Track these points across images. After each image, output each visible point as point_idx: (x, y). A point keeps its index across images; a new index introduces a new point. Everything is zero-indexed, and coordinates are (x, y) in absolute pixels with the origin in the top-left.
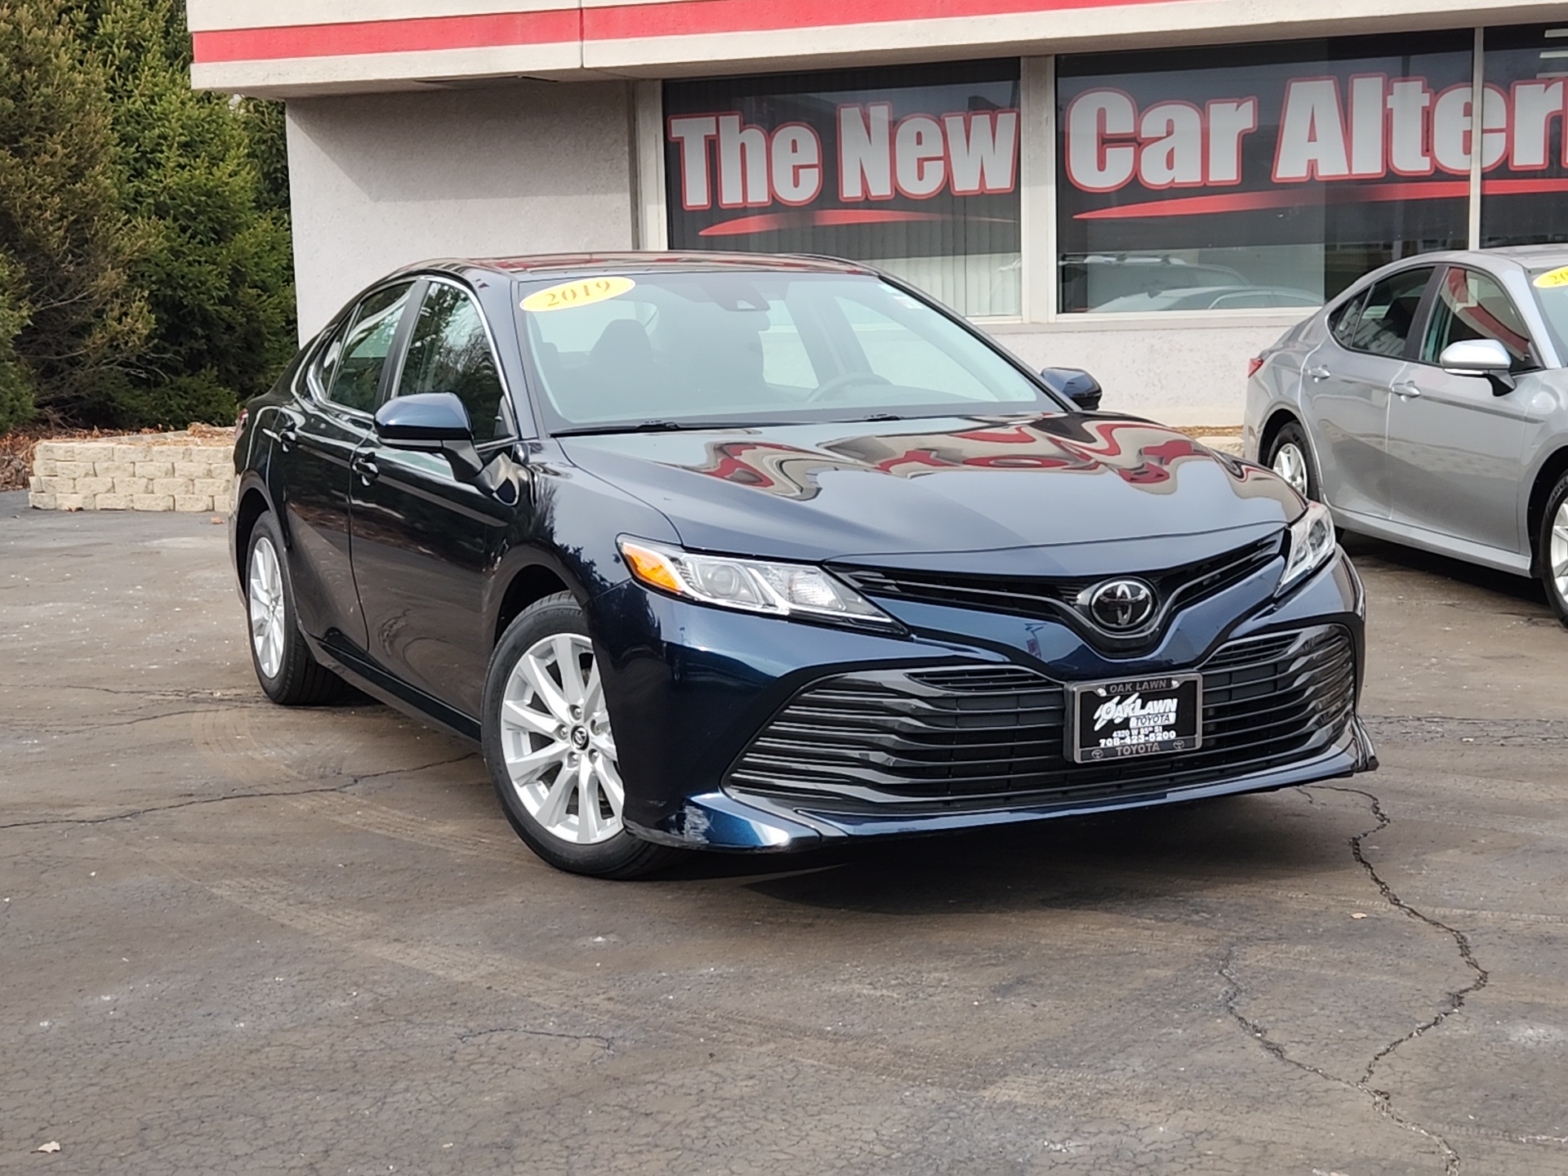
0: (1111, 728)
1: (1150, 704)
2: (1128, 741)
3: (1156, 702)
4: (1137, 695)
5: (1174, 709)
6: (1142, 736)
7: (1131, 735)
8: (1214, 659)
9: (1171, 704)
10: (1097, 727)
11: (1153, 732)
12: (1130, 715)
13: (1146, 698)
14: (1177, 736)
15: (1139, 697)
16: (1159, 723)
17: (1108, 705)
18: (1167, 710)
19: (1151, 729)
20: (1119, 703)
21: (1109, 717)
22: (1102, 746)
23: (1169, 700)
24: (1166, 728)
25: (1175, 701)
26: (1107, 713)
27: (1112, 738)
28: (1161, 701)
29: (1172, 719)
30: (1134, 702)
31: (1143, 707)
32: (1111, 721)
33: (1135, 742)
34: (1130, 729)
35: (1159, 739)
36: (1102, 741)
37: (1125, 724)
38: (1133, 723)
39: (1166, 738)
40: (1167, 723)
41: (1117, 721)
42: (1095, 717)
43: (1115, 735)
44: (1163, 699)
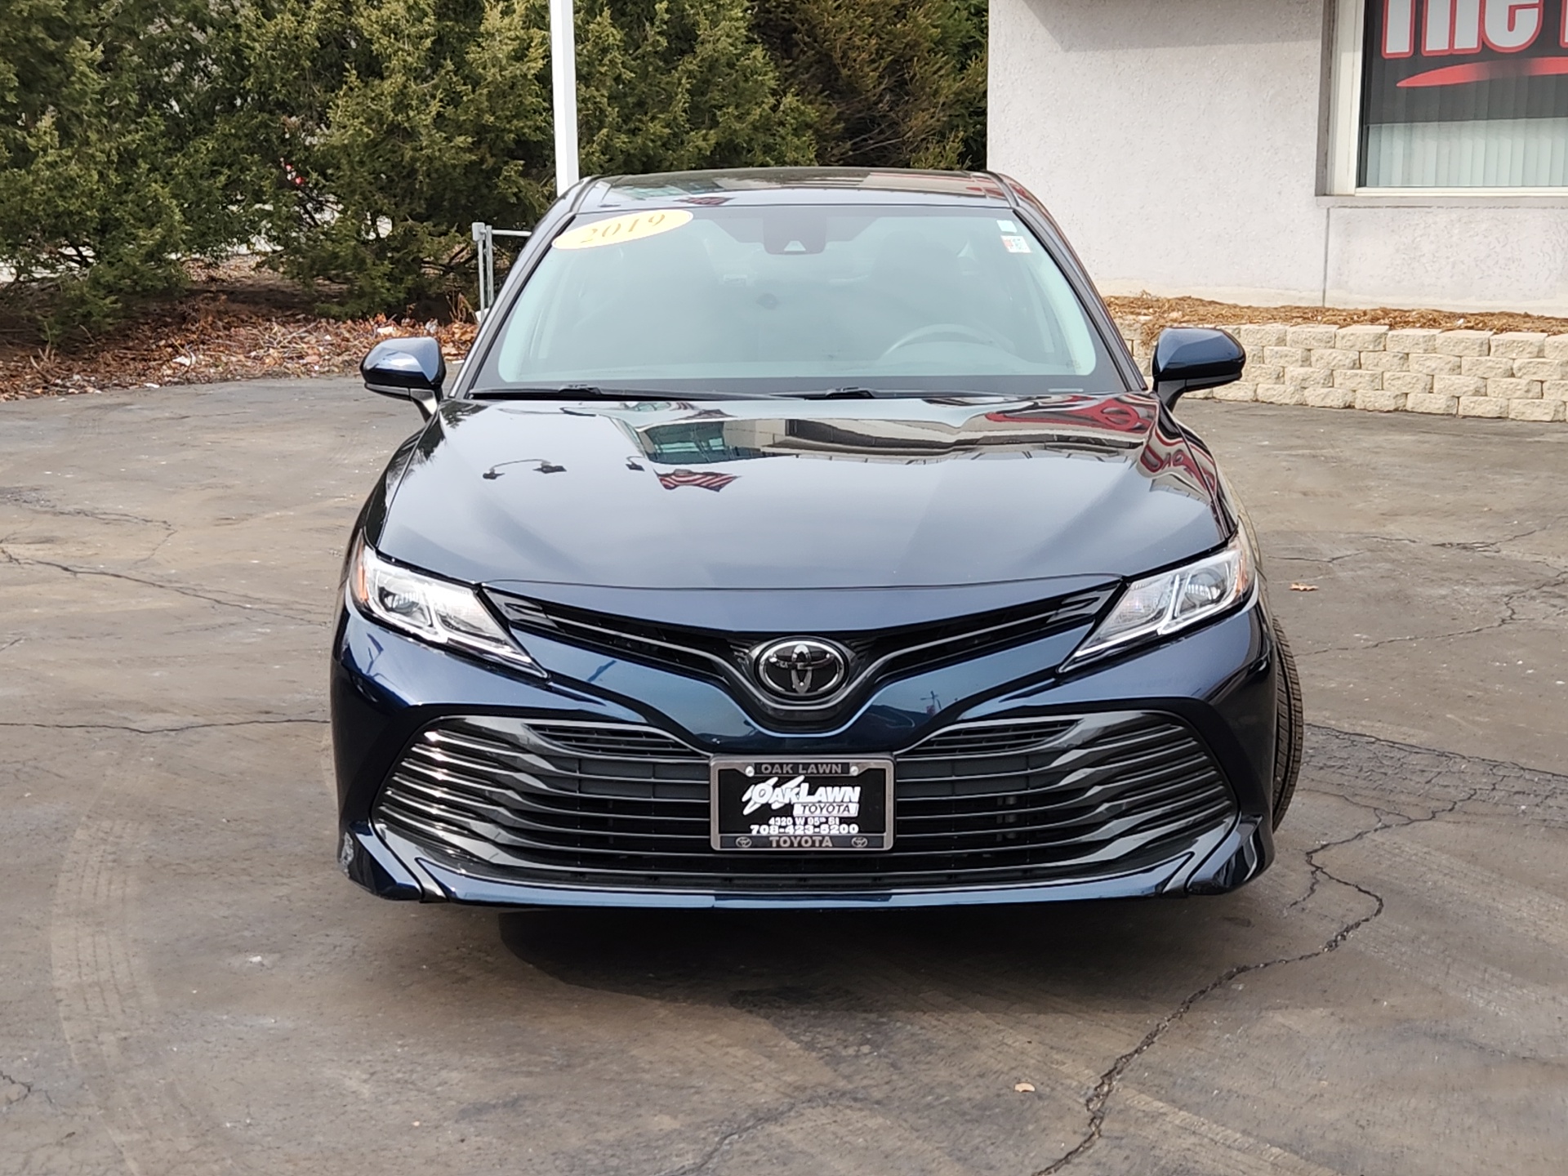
0: (765, 813)
1: (821, 790)
2: (790, 830)
3: (829, 789)
4: (801, 778)
5: (857, 799)
6: (810, 827)
7: (794, 824)
8: (929, 743)
9: (853, 794)
10: (747, 811)
11: (827, 822)
12: (794, 800)
13: (814, 783)
14: (860, 832)
15: (804, 781)
16: (835, 813)
17: (761, 786)
18: (846, 799)
19: (824, 820)
20: (775, 786)
21: (764, 801)
22: (754, 833)
23: (850, 789)
24: (844, 821)
25: (858, 789)
26: (758, 796)
27: (769, 825)
28: (837, 789)
29: (854, 810)
30: (799, 786)
31: (811, 792)
32: (767, 806)
33: (800, 832)
34: (794, 818)
35: (834, 832)
36: (755, 828)
37: (787, 810)
38: (797, 811)
39: (844, 832)
40: (846, 814)
41: (775, 806)
42: (744, 799)
43: (772, 821)
44: (840, 786)
